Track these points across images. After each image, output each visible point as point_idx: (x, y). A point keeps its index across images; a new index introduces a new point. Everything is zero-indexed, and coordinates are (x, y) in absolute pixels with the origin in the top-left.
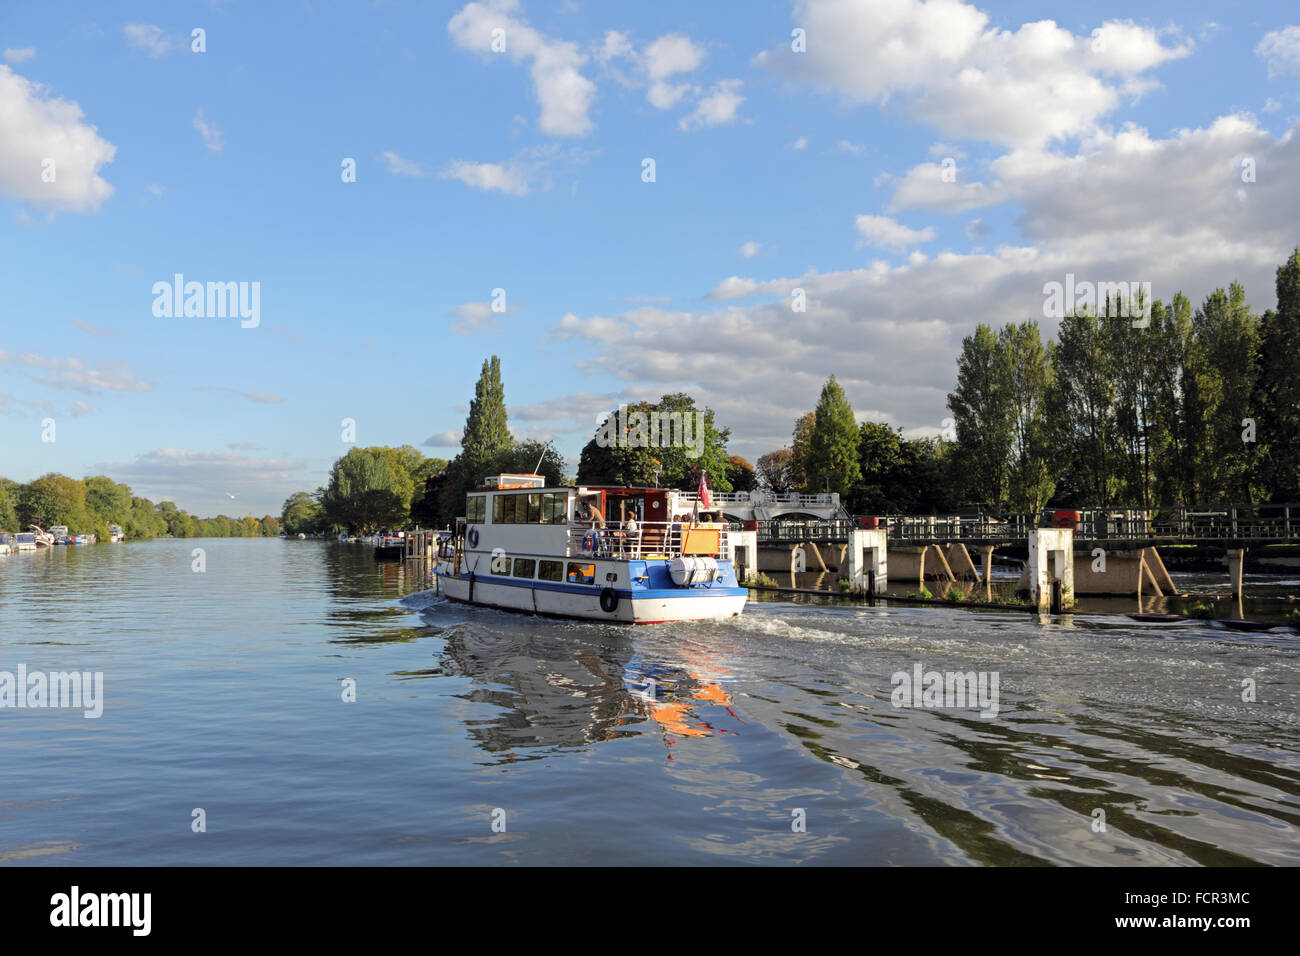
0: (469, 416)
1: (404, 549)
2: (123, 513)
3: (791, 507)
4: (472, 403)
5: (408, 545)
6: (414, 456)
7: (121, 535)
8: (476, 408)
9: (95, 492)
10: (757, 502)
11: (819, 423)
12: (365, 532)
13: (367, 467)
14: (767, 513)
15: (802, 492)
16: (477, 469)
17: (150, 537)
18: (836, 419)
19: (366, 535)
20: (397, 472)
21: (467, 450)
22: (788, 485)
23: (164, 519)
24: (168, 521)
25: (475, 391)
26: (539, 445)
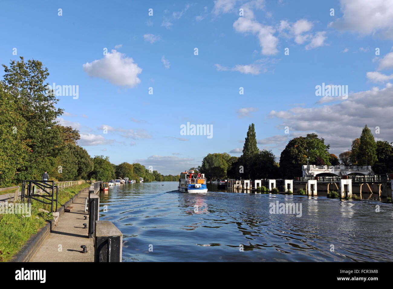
0: (245, 143)
1: (227, 185)
2: (143, 174)
3: (354, 171)
4: (246, 138)
5: (228, 184)
6: (227, 156)
7: (143, 181)
8: (247, 140)
9: (136, 168)
10: (342, 169)
11: (362, 142)
12: (212, 180)
13: (213, 160)
14: (346, 173)
15: (358, 165)
16: (248, 160)
17: (150, 181)
18: (368, 140)
19: (213, 181)
20: (222, 161)
21: (244, 154)
22: (350, 163)
23: (154, 176)
24: (155, 177)
25: (247, 135)
26: (267, 152)
